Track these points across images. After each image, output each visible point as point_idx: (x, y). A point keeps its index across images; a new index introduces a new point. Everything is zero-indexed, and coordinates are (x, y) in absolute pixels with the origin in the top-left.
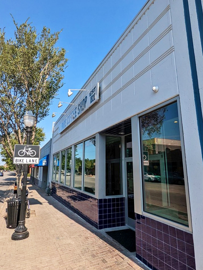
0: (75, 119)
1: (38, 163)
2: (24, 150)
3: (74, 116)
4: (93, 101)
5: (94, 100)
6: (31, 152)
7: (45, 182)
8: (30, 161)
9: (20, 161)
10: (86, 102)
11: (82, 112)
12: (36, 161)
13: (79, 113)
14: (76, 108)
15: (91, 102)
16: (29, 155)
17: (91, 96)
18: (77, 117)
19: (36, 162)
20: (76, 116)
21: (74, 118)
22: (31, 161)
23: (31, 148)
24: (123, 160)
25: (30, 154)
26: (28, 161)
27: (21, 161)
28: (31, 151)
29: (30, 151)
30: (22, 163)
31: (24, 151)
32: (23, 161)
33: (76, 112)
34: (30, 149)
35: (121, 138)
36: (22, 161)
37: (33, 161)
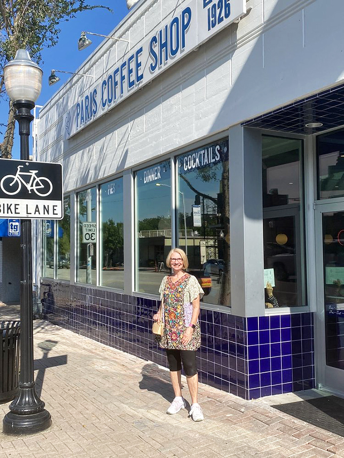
0: (135, 89)
1: (59, 216)
2: (17, 175)
3: (133, 78)
4: (221, 20)
5: (227, 16)
6: (37, 184)
7: (10, 283)
8: (37, 209)
9: (9, 208)
10: (185, 27)
11: (170, 62)
12: (54, 210)
13: (153, 68)
14: (141, 50)
15: (212, 25)
16: (32, 190)
17: (210, 6)
18: (145, 81)
19: (55, 212)
20: (140, 78)
21: (131, 84)
22: (41, 209)
23: (37, 171)
24: (309, 206)
25: (34, 188)
26: (32, 209)
27: (13, 208)
28: (38, 179)
29: (34, 179)
30: (14, 215)
31: (17, 178)
32: (16, 209)
33: (138, 65)
34: (33, 173)
35: (303, 141)
36: (13, 211)
37: (46, 209)
